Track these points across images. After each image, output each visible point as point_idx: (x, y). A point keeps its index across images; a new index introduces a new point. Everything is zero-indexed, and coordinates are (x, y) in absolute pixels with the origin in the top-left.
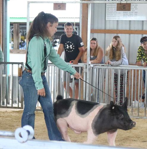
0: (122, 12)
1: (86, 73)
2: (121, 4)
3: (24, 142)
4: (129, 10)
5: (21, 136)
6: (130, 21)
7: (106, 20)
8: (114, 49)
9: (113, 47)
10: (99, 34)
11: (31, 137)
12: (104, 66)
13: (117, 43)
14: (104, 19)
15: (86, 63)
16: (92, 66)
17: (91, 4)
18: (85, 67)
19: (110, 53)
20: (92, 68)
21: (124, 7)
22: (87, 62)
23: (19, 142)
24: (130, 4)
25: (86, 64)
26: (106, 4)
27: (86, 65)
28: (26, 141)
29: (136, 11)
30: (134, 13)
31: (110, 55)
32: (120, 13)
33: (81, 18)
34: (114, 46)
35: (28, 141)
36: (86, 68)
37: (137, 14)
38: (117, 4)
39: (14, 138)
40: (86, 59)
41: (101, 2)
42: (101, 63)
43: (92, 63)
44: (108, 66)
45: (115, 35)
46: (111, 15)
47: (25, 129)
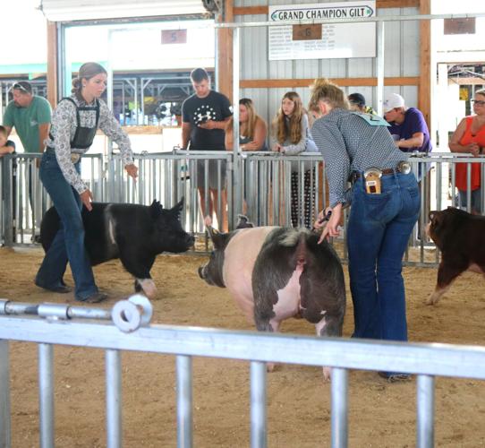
0: (302, 42)
1: (233, 171)
2: (300, 25)
3: (131, 331)
4: (319, 37)
5: (125, 319)
6: (320, 60)
7: (270, 59)
8: (287, 119)
9: (284, 116)
10: (255, 89)
11: (146, 319)
12: (268, 155)
13: (293, 106)
14: (265, 59)
15: (232, 150)
16: (244, 155)
17: (238, 29)
18: (229, 159)
19: (279, 128)
20: (245, 160)
21: (307, 32)
22: (235, 149)
23: (121, 330)
24: (320, 25)
25: (231, 152)
26: (267, 26)
27: (233, 155)
28: (137, 328)
29: (331, 38)
30: (327, 44)
31: (279, 133)
32: (298, 44)
33: (217, 58)
34: (286, 113)
35: (141, 329)
36: (233, 161)
37: (332, 45)
38: (294, 26)
39: (110, 322)
40: (232, 143)
41: (259, 24)
42: (262, 150)
43: (243, 150)
44: (278, 155)
45: (289, 90)
46: (280, 49)
47: (133, 303)
